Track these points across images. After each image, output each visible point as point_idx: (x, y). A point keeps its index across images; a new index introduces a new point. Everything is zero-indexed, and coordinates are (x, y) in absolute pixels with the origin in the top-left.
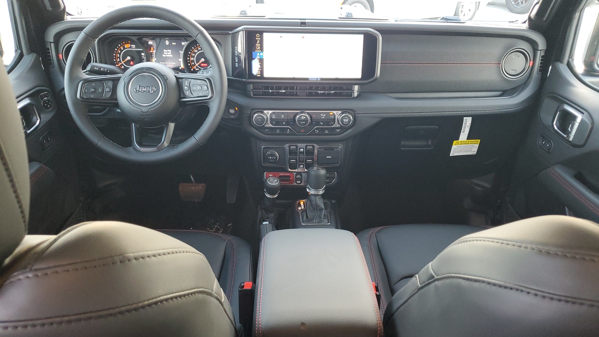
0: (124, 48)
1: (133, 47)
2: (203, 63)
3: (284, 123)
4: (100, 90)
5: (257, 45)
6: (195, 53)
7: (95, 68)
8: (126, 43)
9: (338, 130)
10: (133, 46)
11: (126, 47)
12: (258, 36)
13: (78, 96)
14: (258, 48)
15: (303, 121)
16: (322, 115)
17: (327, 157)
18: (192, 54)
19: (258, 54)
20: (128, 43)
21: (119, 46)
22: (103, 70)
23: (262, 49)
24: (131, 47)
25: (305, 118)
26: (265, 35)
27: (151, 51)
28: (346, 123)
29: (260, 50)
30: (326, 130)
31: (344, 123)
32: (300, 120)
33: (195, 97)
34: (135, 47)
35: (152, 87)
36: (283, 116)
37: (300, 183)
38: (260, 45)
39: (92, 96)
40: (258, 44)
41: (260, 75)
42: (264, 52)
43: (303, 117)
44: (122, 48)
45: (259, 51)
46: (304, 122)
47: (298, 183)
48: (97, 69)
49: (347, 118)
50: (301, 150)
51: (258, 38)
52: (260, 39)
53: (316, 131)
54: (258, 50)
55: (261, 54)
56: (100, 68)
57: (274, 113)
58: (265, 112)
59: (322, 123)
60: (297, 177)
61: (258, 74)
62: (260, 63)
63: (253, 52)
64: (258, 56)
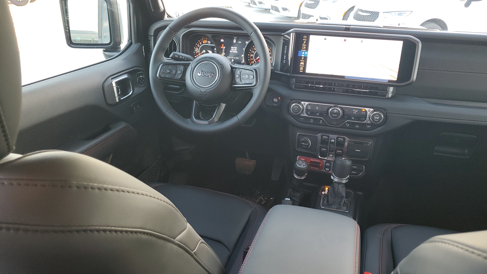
3: (318, 114)
4: (174, 72)
5: (303, 45)
6: (255, 51)
7: (176, 56)
8: (204, 40)
9: (369, 126)
10: (209, 42)
11: (203, 42)
12: (305, 37)
13: (158, 75)
14: (304, 48)
15: (335, 114)
16: (354, 111)
17: (356, 150)
18: (252, 52)
19: (303, 53)
20: (206, 40)
21: (198, 42)
22: (182, 57)
23: (307, 49)
24: (207, 43)
25: (337, 111)
26: (311, 37)
27: (222, 47)
28: (376, 120)
29: (305, 50)
30: (357, 125)
31: (375, 120)
32: (332, 113)
33: (242, 84)
35: (211, 73)
36: (317, 108)
37: (328, 170)
38: (306, 45)
39: (167, 76)
40: (304, 44)
41: (302, 71)
42: (309, 52)
43: (335, 110)
44: (201, 44)
45: (304, 50)
47: (326, 170)
48: (177, 56)
49: (378, 115)
50: (332, 140)
51: (305, 39)
52: (306, 40)
53: (347, 125)
54: (304, 49)
55: (306, 53)
56: (179, 56)
57: (309, 104)
58: (302, 103)
59: (353, 118)
60: (326, 165)
61: (301, 70)
62: (304, 61)
63: (299, 51)
64: (303, 54)
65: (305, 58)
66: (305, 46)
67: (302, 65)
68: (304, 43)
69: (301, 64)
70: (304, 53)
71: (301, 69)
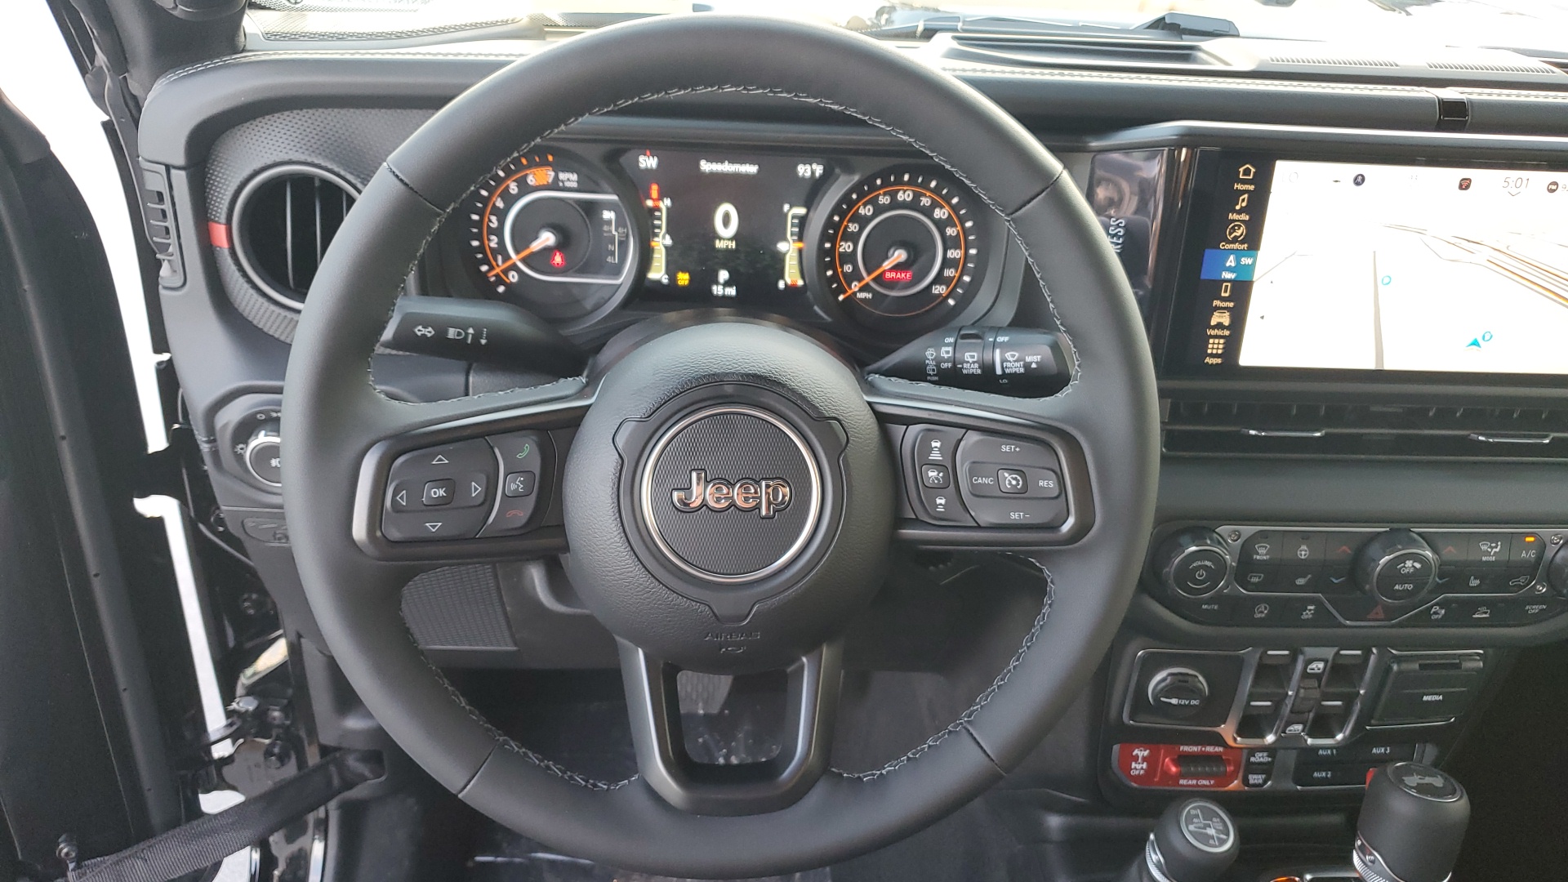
0: (525, 189)
1: (568, 184)
2: (897, 268)
3: (1301, 581)
4: (476, 490)
5: (1235, 216)
6: (863, 221)
7: (420, 331)
8: (532, 165)
10: (570, 178)
11: (531, 180)
12: (1247, 172)
13: (359, 529)
14: (1238, 233)
15: (1406, 578)
16: (1484, 547)
17: (1425, 698)
18: (847, 227)
19: (1231, 262)
20: (544, 163)
21: (496, 178)
22: (459, 334)
23: (1253, 241)
24: (554, 186)
25: (1418, 565)
26: (1285, 171)
27: (650, 203)
29: (1242, 242)
30: (1484, 608)
32: (1392, 574)
33: (979, 527)
34: (575, 185)
35: (768, 486)
36: (1303, 552)
37: (1261, 781)
38: (1247, 218)
39: (433, 527)
40: (1239, 212)
41: (1219, 361)
42: (1260, 253)
43: (1409, 563)
44: (514, 188)
45: (1236, 246)
46: (1410, 587)
47: (1251, 782)
48: (429, 332)
50: (1313, 666)
51: (1244, 182)
52: (1252, 188)
53: (1436, 613)
54: (1235, 241)
55: (1246, 261)
56: (441, 326)
57: (1263, 535)
58: (1224, 529)
59: (1474, 583)
60: (1252, 759)
61: (1213, 356)
62: (1231, 305)
63: (1209, 253)
64: (1230, 270)
65: (1242, 290)
66: (1243, 221)
67: (1220, 326)
68: (1238, 207)
69: (1213, 323)
70: (1238, 260)
71: (1216, 346)
